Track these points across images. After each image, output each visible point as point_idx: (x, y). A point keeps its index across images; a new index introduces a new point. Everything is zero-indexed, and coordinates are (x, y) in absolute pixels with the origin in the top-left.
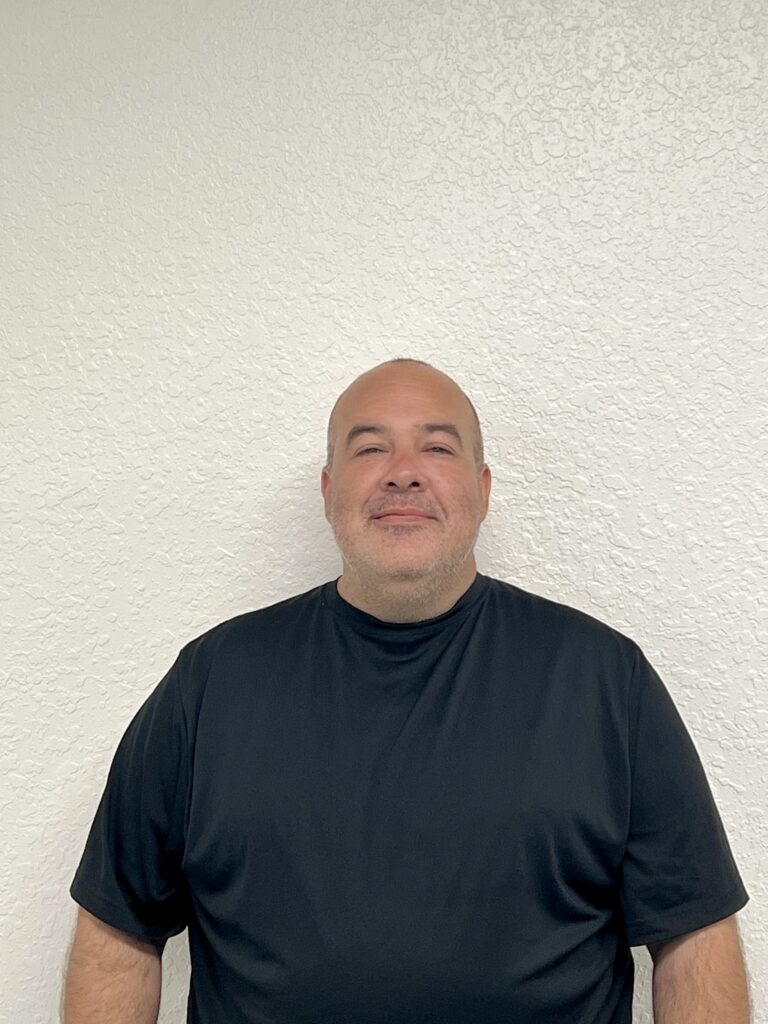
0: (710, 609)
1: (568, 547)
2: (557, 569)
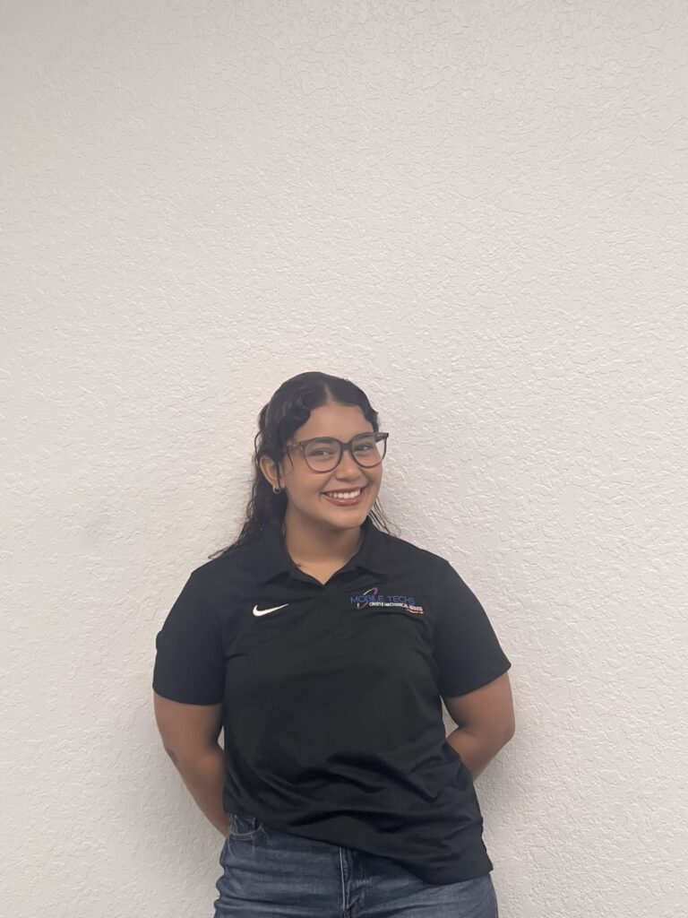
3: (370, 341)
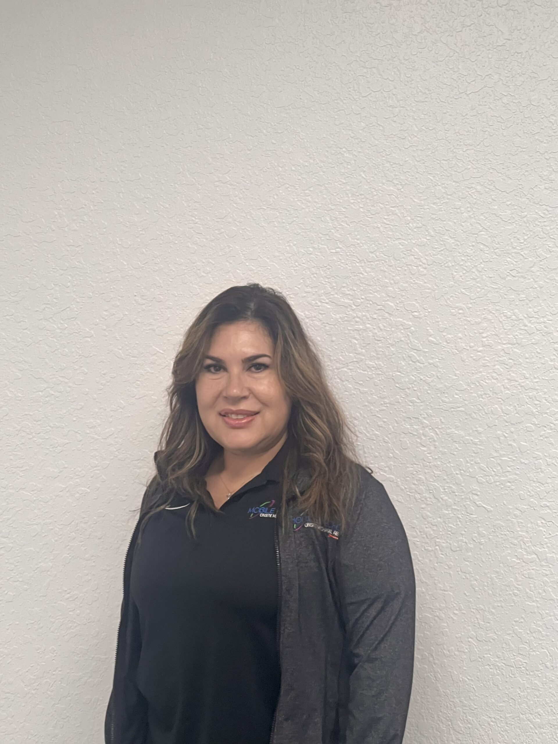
0: (472, 391)
1: (381, 349)
2: (374, 364)
3: (411, 317)
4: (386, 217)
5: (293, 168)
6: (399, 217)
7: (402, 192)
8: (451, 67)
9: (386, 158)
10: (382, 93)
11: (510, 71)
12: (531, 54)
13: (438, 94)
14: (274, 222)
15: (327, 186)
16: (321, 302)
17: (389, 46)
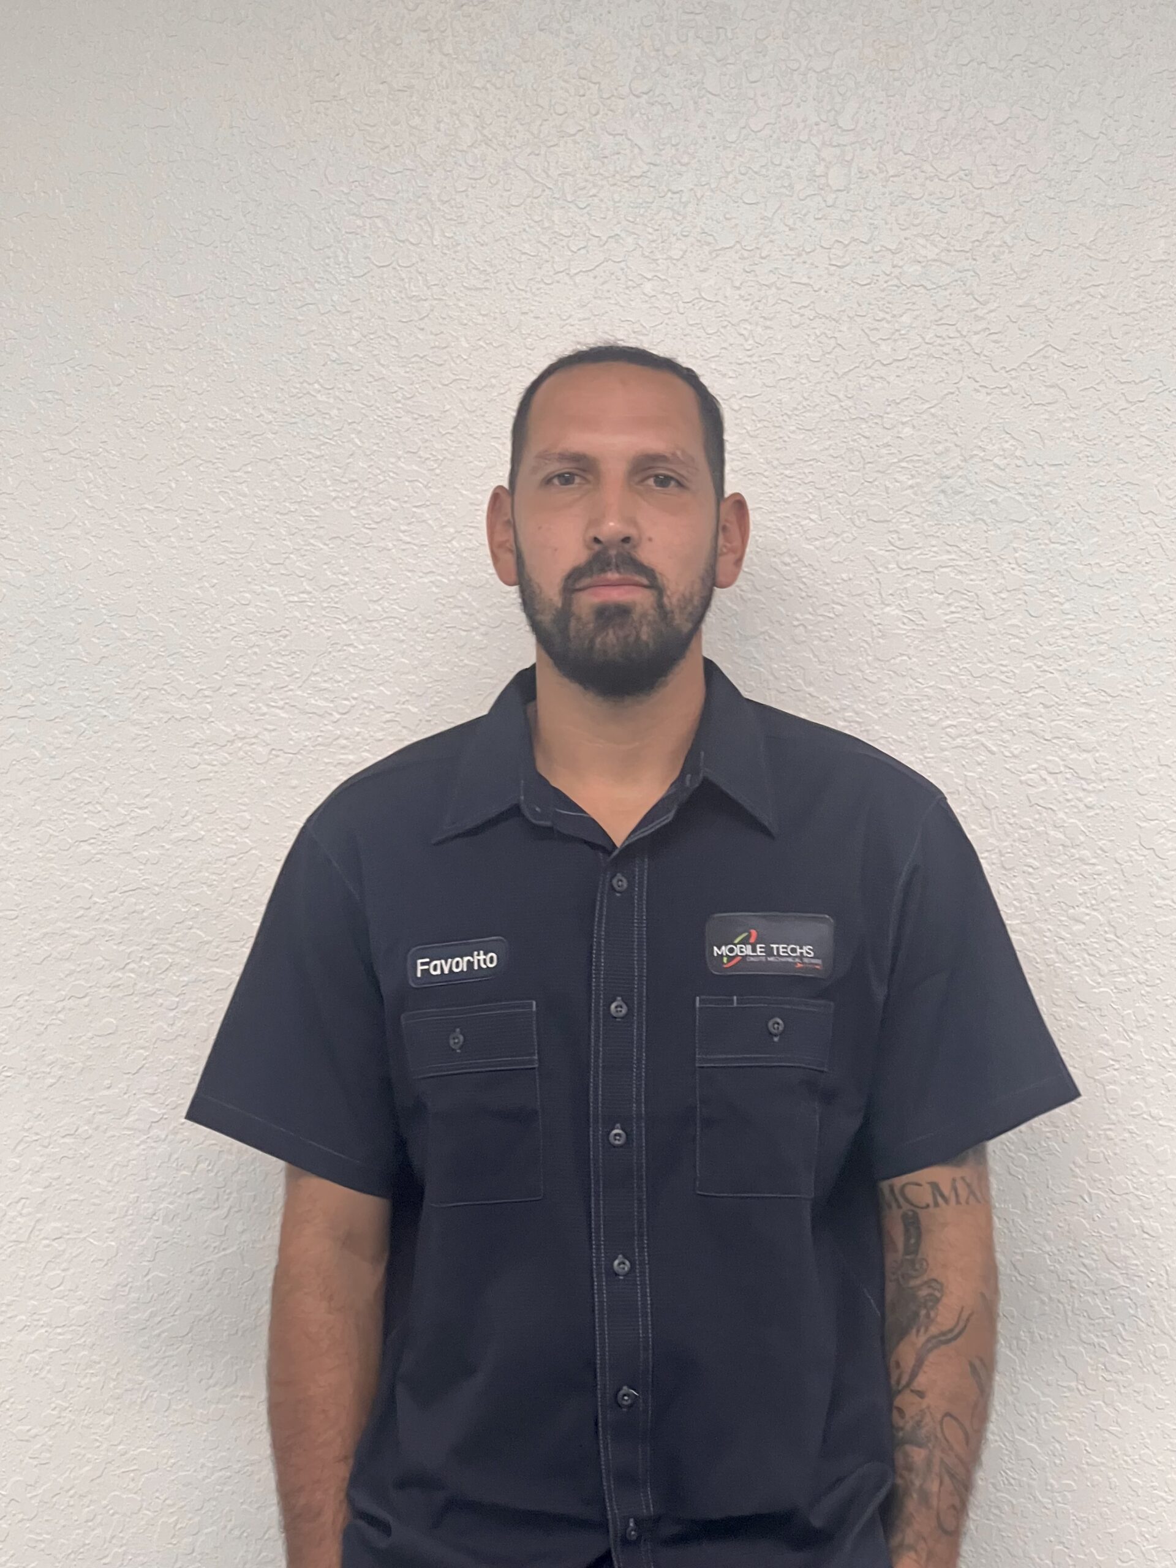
4: (403, 528)
5: (210, 425)
6: (429, 525)
7: (438, 475)
8: (537, 218)
9: (403, 404)
10: (394, 268)
11: (657, 230)
12: (699, 196)
13: (510, 274)
14: (170, 537)
15: (281, 462)
16: (268, 705)
17: (408, 173)
